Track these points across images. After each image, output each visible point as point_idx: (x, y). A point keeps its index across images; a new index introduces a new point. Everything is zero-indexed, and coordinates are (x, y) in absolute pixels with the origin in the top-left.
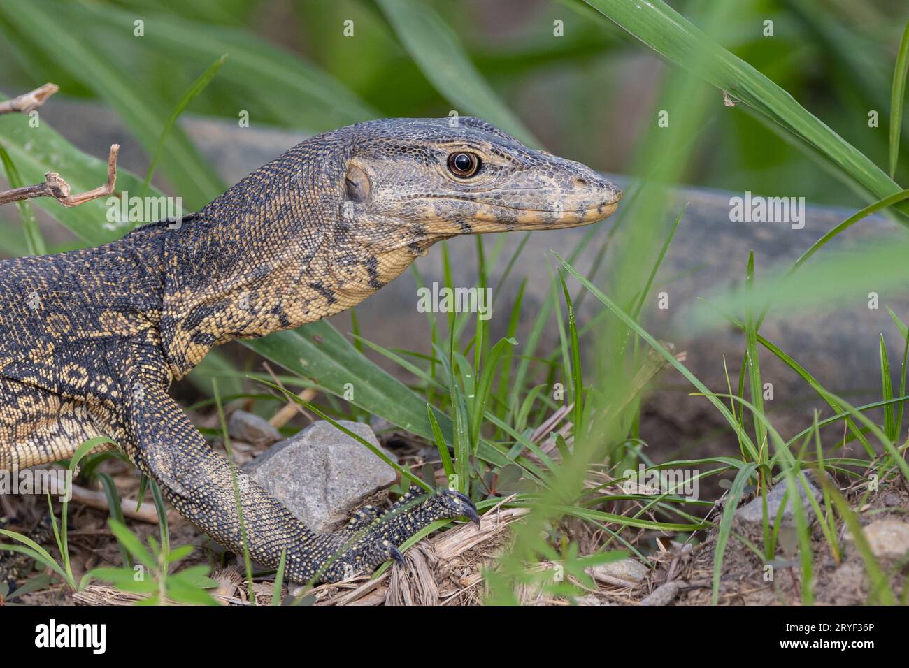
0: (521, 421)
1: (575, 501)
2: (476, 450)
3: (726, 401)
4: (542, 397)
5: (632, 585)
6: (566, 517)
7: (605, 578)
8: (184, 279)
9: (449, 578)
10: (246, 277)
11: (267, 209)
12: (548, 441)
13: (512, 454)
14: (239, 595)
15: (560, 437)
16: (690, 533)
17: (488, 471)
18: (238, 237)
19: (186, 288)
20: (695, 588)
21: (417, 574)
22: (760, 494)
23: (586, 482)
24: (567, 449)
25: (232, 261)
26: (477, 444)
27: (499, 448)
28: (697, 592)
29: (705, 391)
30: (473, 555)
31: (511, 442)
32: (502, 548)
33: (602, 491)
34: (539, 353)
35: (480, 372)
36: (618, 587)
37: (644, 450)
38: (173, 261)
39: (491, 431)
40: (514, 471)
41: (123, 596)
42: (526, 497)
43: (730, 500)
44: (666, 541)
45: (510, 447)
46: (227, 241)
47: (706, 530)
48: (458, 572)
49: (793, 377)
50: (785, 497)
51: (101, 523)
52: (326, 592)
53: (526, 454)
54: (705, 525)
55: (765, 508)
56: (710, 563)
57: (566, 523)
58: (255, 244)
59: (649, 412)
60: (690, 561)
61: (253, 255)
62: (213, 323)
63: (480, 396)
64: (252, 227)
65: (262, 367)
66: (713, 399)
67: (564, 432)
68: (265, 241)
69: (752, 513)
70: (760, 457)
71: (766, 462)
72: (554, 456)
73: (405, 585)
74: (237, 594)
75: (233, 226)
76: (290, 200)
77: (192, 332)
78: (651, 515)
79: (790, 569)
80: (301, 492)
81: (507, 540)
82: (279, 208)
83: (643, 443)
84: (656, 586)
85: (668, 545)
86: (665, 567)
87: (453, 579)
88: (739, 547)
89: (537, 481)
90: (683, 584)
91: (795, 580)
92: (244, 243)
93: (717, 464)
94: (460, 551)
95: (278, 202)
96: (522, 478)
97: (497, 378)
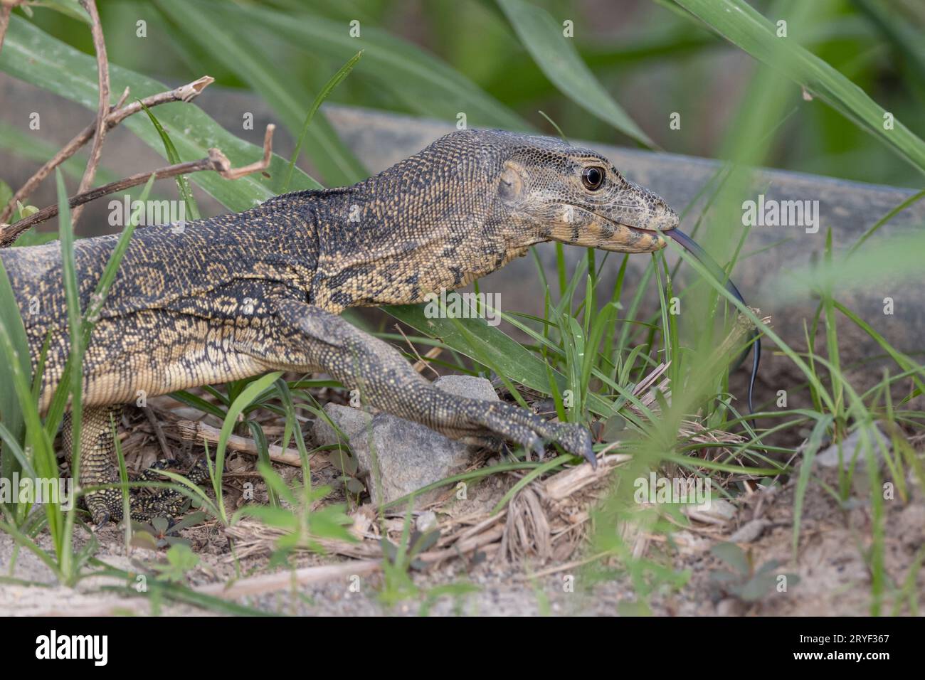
0: (624, 377)
1: (671, 448)
2: (584, 402)
3: (806, 360)
4: (643, 355)
5: (722, 523)
6: (663, 462)
7: (698, 516)
8: (336, 244)
9: (559, 516)
10: (395, 249)
11: (427, 192)
12: (648, 394)
13: (616, 406)
14: (373, 530)
15: (659, 392)
16: (773, 477)
17: (595, 421)
18: (396, 213)
19: (338, 252)
20: (777, 526)
21: (531, 513)
22: (836, 442)
23: (680, 431)
24: (665, 402)
25: (386, 234)
26: (585, 397)
27: (604, 400)
28: (779, 530)
29: (787, 350)
30: (581, 496)
31: (615, 396)
32: (607, 490)
33: (695, 439)
34: (640, 317)
35: (589, 333)
36: (709, 525)
37: (733, 402)
38: (326, 229)
39: (598, 386)
40: (619, 422)
41: (270, 531)
42: (629, 444)
43: (808, 447)
44: (753, 483)
45: (614, 400)
46: (385, 215)
47: (789, 474)
48: (568, 511)
49: (865, 339)
50: (858, 446)
51: (251, 466)
52: (450, 528)
53: (628, 405)
54: (787, 470)
55: (841, 455)
56: (791, 504)
57: (664, 468)
58: (410, 221)
59: (738, 369)
60: (774, 502)
61: (406, 231)
62: (355, 285)
63: (589, 354)
64: (411, 207)
65: (395, 327)
66: (796, 358)
67: (662, 386)
68: (420, 220)
69: (829, 459)
70: (836, 409)
71: (842, 413)
72: (654, 408)
73: (520, 522)
74: (371, 529)
75: (392, 203)
76: (448, 187)
77: (334, 291)
78: (739, 461)
79: (862, 509)
80: (428, 439)
81: (612, 482)
82: (438, 193)
83: (732, 396)
84: (743, 524)
85: (754, 488)
86: (751, 507)
87: (563, 516)
88: (818, 490)
89: (639, 430)
90: (767, 522)
91: (867, 520)
92: (401, 219)
93: (796, 416)
94: (570, 492)
95: (438, 188)
96: (626, 428)
97: (604, 338)
